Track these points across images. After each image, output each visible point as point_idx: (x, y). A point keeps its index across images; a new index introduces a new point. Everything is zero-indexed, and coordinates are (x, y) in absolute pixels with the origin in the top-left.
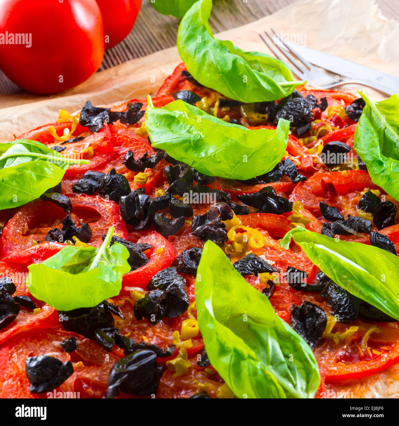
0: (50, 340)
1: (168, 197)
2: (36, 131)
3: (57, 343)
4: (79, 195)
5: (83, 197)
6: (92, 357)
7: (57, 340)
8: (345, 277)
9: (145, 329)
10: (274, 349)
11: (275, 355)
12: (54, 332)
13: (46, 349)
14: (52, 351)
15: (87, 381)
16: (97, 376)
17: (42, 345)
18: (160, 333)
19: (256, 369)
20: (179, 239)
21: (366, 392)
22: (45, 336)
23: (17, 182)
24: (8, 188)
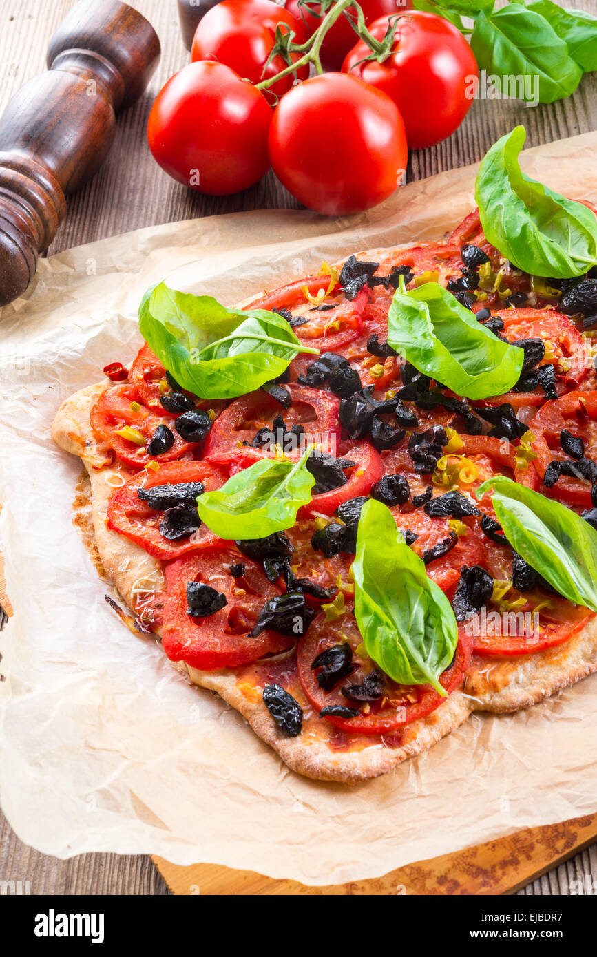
0: (222, 561)
1: (395, 403)
2: (291, 287)
3: (226, 566)
4: (302, 388)
5: (306, 391)
6: (256, 585)
7: (228, 563)
8: (525, 546)
9: (318, 561)
10: (416, 618)
11: (415, 624)
12: (226, 553)
13: (215, 570)
14: (220, 573)
15: (244, 611)
16: (253, 607)
17: (213, 565)
18: (331, 568)
19: (388, 638)
20: (393, 454)
21: (511, 671)
22: (218, 556)
23: (234, 374)
24: (224, 379)
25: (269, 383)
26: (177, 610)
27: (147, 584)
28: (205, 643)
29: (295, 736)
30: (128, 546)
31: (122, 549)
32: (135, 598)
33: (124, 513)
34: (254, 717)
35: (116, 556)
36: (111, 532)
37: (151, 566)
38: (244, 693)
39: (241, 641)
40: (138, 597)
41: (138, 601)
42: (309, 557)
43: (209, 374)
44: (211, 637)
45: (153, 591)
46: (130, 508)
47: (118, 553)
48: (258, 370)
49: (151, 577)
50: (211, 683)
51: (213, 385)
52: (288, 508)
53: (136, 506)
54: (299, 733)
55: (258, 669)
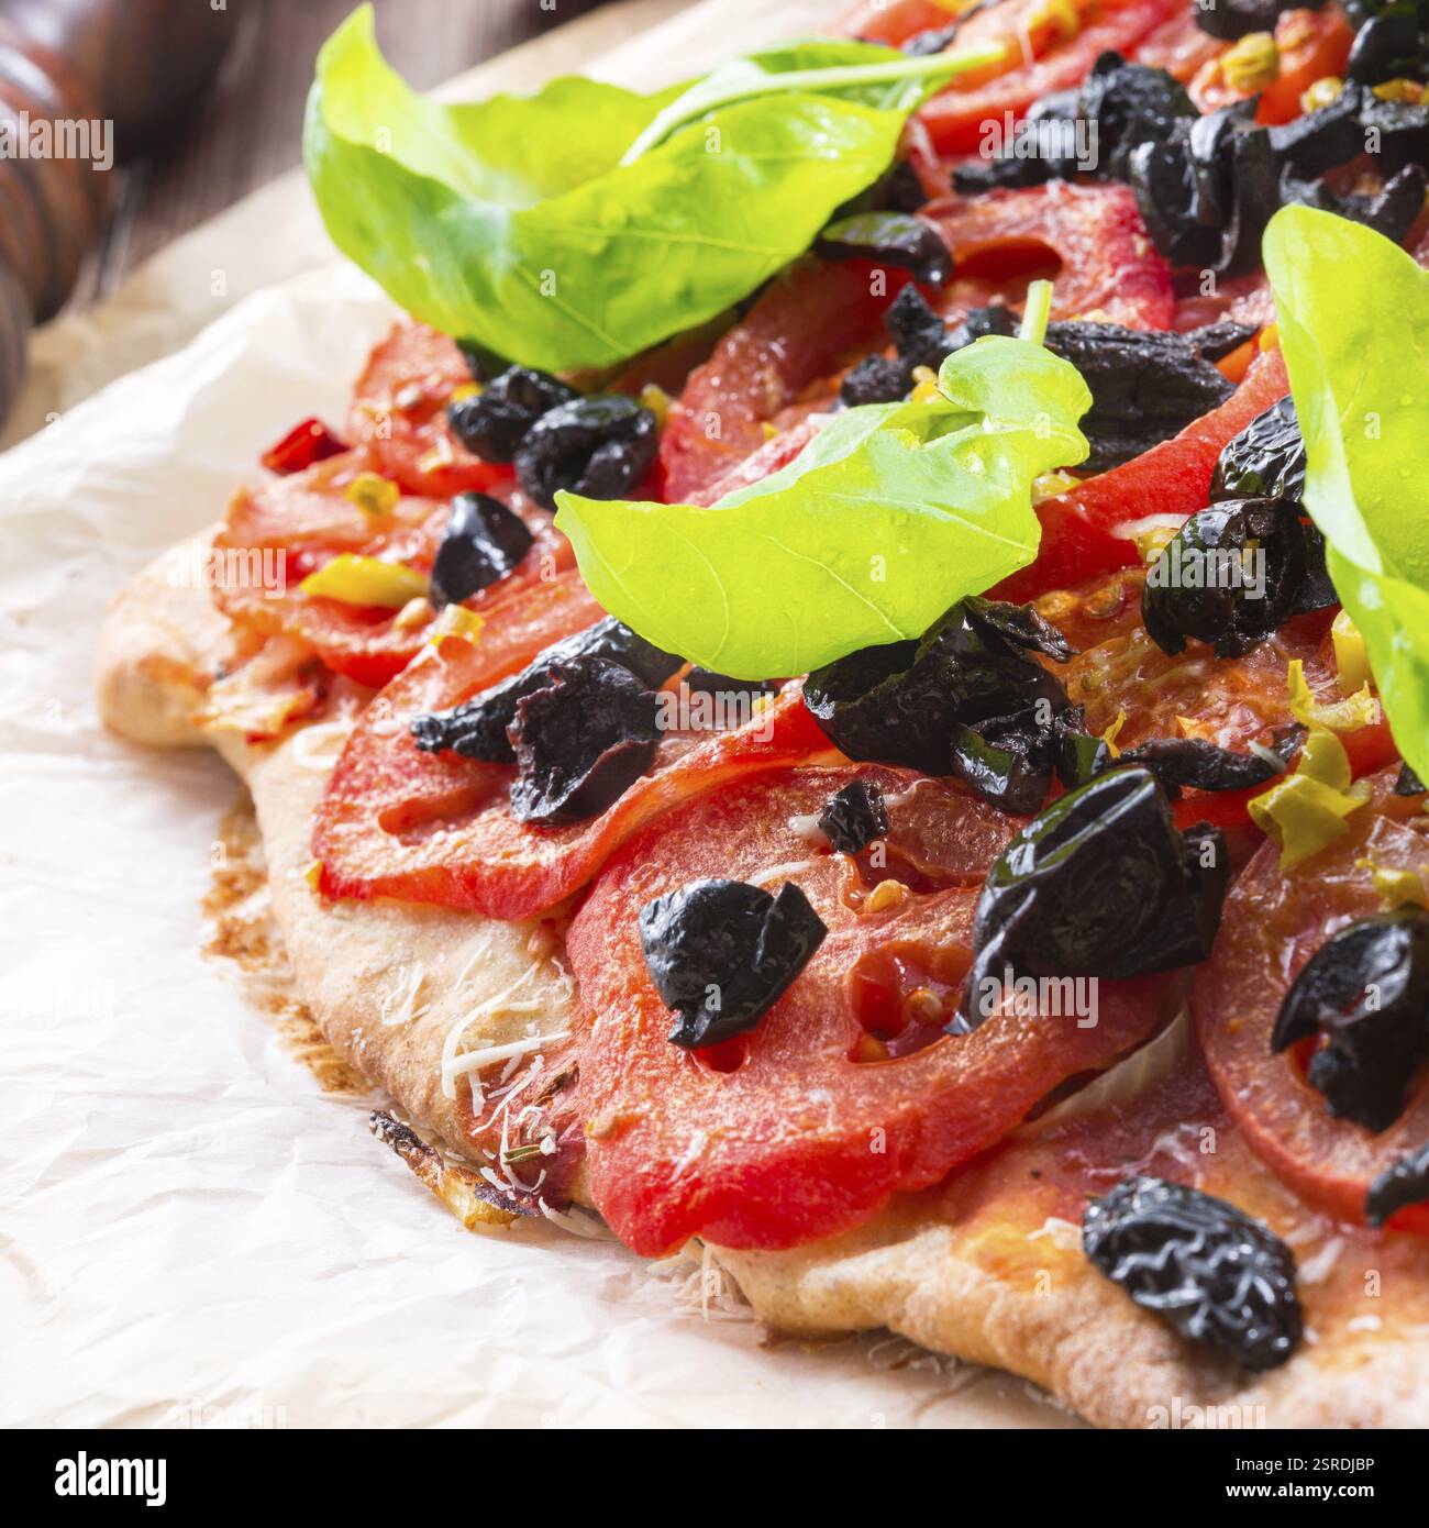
0: (780, 815)
1: (1349, 106)
3: (802, 824)
4: (978, 202)
5: (995, 206)
6: (949, 849)
7: (808, 811)
9: (1197, 684)
12: (785, 778)
13: (760, 857)
14: (781, 860)
15: (916, 957)
16: (953, 928)
17: (749, 840)
18: (1257, 688)
22: (760, 801)
23: (687, 212)
24: (654, 244)
25: (843, 213)
26: (625, 1046)
27: (506, 1025)
28: (769, 1124)
29: (1281, 1359)
30: (409, 929)
31: (389, 947)
32: (465, 1095)
33: (374, 823)
34: (1065, 1349)
35: (370, 979)
36: (338, 909)
37: (510, 959)
38: (997, 1265)
39: (931, 1069)
40: (476, 1086)
41: (478, 1100)
42: (1154, 685)
43: (597, 247)
44: (793, 1093)
45: (529, 1044)
46: (392, 798)
47: (375, 967)
48: (775, 168)
49: (514, 997)
50: (840, 1290)
51: (621, 286)
52: (977, 466)
53: (415, 783)
54: (1298, 1345)
55: (1042, 1159)
